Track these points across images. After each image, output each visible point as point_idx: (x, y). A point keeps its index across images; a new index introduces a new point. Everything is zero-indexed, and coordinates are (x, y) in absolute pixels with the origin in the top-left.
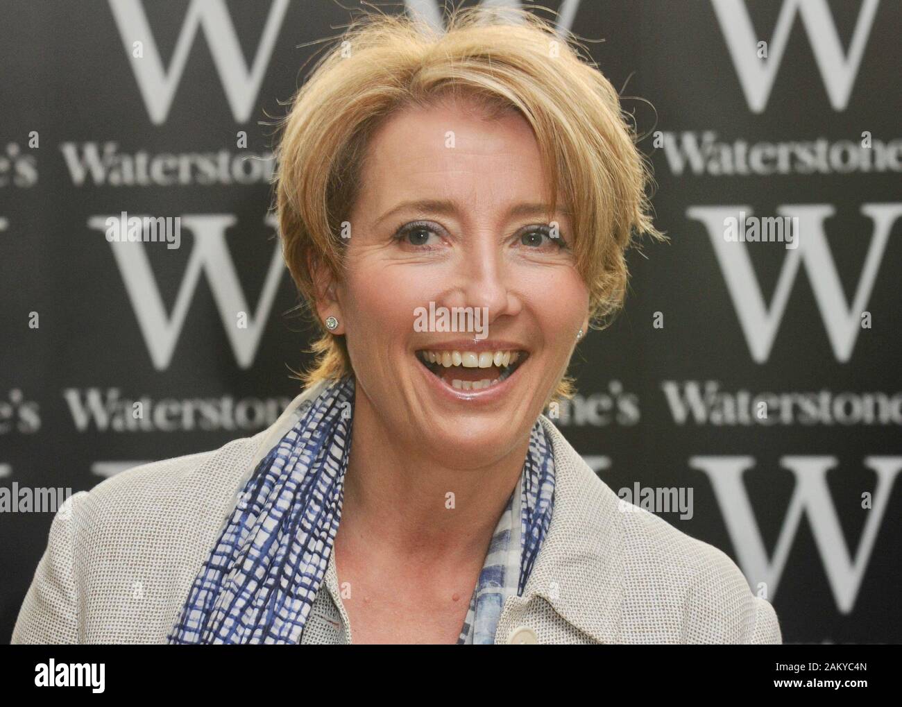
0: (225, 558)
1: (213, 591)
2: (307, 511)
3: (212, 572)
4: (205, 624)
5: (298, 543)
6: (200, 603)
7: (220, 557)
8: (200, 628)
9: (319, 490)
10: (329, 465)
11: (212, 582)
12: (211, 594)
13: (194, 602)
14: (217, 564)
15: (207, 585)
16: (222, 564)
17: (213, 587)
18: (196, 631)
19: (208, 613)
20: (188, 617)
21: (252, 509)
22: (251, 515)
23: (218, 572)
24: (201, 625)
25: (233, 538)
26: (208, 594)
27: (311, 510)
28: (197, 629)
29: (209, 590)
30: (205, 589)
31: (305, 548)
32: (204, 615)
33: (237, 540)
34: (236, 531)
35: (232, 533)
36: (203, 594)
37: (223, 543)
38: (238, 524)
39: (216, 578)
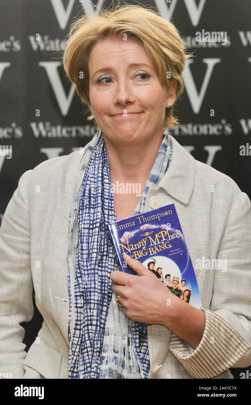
0: (88, 225)
1: (88, 236)
2: (105, 203)
3: (86, 230)
4: (88, 247)
5: (106, 214)
6: (85, 241)
7: (87, 225)
8: (87, 248)
9: (106, 195)
10: (106, 186)
11: (87, 233)
12: (88, 237)
13: (83, 241)
14: (86, 227)
15: (85, 234)
16: (88, 227)
17: (88, 235)
18: (86, 250)
19: (88, 243)
20: (83, 246)
21: (91, 207)
22: (92, 209)
23: (88, 230)
24: (87, 247)
25: (88, 218)
26: (87, 237)
27: (106, 202)
28: (87, 249)
29: (87, 236)
30: (85, 236)
31: (109, 215)
32: (87, 244)
33: (90, 218)
34: (89, 215)
35: (88, 216)
36: (85, 238)
37: (86, 220)
38: (88, 213)
39: (88, 232)
